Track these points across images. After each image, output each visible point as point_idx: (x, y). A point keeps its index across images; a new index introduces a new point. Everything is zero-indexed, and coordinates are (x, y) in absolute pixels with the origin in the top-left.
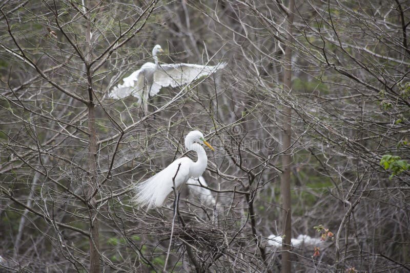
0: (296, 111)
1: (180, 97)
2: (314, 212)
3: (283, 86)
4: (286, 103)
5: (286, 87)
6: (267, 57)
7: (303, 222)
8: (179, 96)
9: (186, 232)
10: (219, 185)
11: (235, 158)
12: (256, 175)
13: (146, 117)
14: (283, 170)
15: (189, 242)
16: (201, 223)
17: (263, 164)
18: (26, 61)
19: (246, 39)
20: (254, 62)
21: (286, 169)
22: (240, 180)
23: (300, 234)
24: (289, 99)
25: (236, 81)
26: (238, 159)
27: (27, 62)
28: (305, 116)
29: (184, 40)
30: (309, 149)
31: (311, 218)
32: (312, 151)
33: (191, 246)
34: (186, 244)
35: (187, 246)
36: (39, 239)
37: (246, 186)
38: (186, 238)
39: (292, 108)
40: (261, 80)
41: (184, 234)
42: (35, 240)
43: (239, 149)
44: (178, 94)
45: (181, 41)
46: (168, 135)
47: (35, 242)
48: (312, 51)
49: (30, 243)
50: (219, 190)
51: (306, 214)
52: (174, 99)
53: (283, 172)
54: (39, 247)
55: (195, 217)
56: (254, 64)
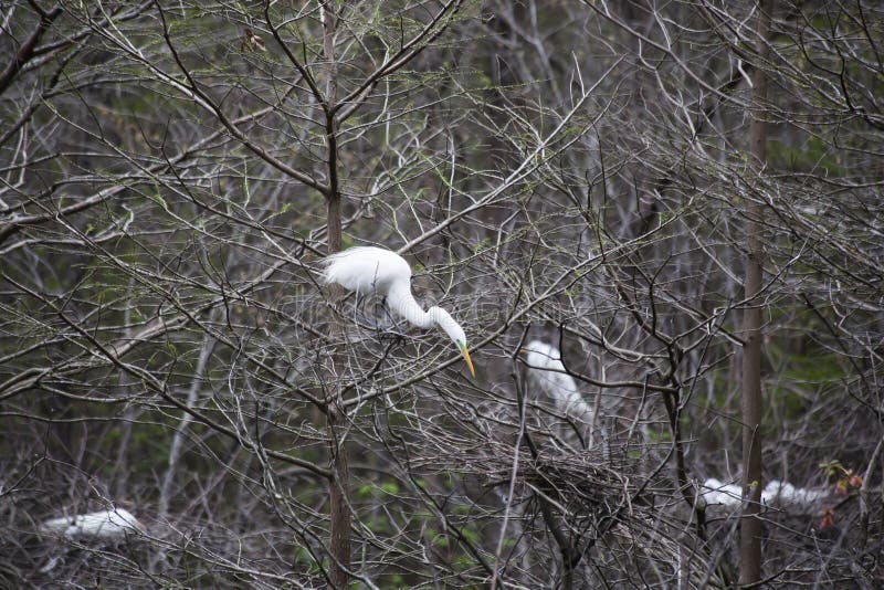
0: (776, 211)
1: (521, 177)
2: (800, 432)
3: (749, 156)
4: (755, 194)
5: (755, 159)
6: (713, 92)
7: (780, 453)
8: (516, 176)
9: (541, 469)
10: (604, 370)
11: (641, 313)
12: (685, 349)
13: (450, 219)
14: (746, 339)
15: (547, 493)
16: (564, 453)
17: (702, 326)
18: (196, 98)
19: (667, 53)
20: (685, 104)
21: (751, 338)
22: (652, 361)
23: (772, 480)
24: (762, 185)
25: (645, 146)
26: (647, 315)
27: (200, 100)
28: (794, 222)
29: (521, 55)
30: (803, 295)
31: (795, 445)
32: (807, 298)
33: (551, 501)
34: (540, 496)
35: (543, 500)
36: (212, 481)
37: (664, 374)
38: (541, 483)
39: (769, 205)
40: (698, 144)
41: (535, 474)
42: (204, 483)
43: (651, 293)
44: (515, 173)
45: (514, 57)
46: (494, 262)
47: (204, 488)
48: (815, 80)
49: (192, 490)
50: (604, 382)
51: (784, 438)
52: (508, 182)
53: (744, 344)
54: (213, 497)
55: (551, 440)
56: (684, 108)
